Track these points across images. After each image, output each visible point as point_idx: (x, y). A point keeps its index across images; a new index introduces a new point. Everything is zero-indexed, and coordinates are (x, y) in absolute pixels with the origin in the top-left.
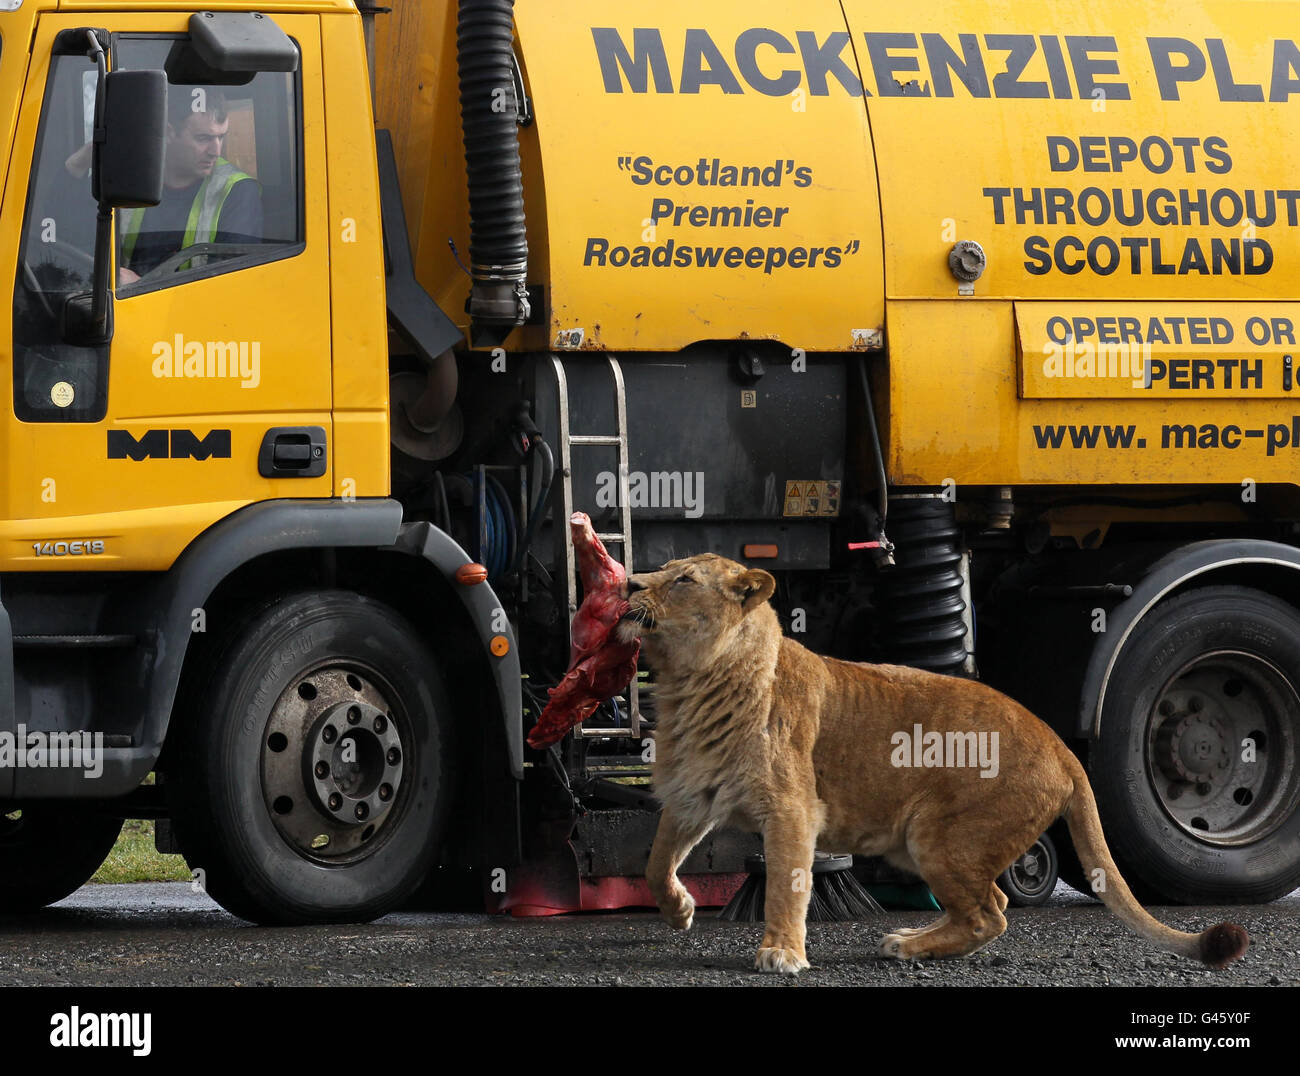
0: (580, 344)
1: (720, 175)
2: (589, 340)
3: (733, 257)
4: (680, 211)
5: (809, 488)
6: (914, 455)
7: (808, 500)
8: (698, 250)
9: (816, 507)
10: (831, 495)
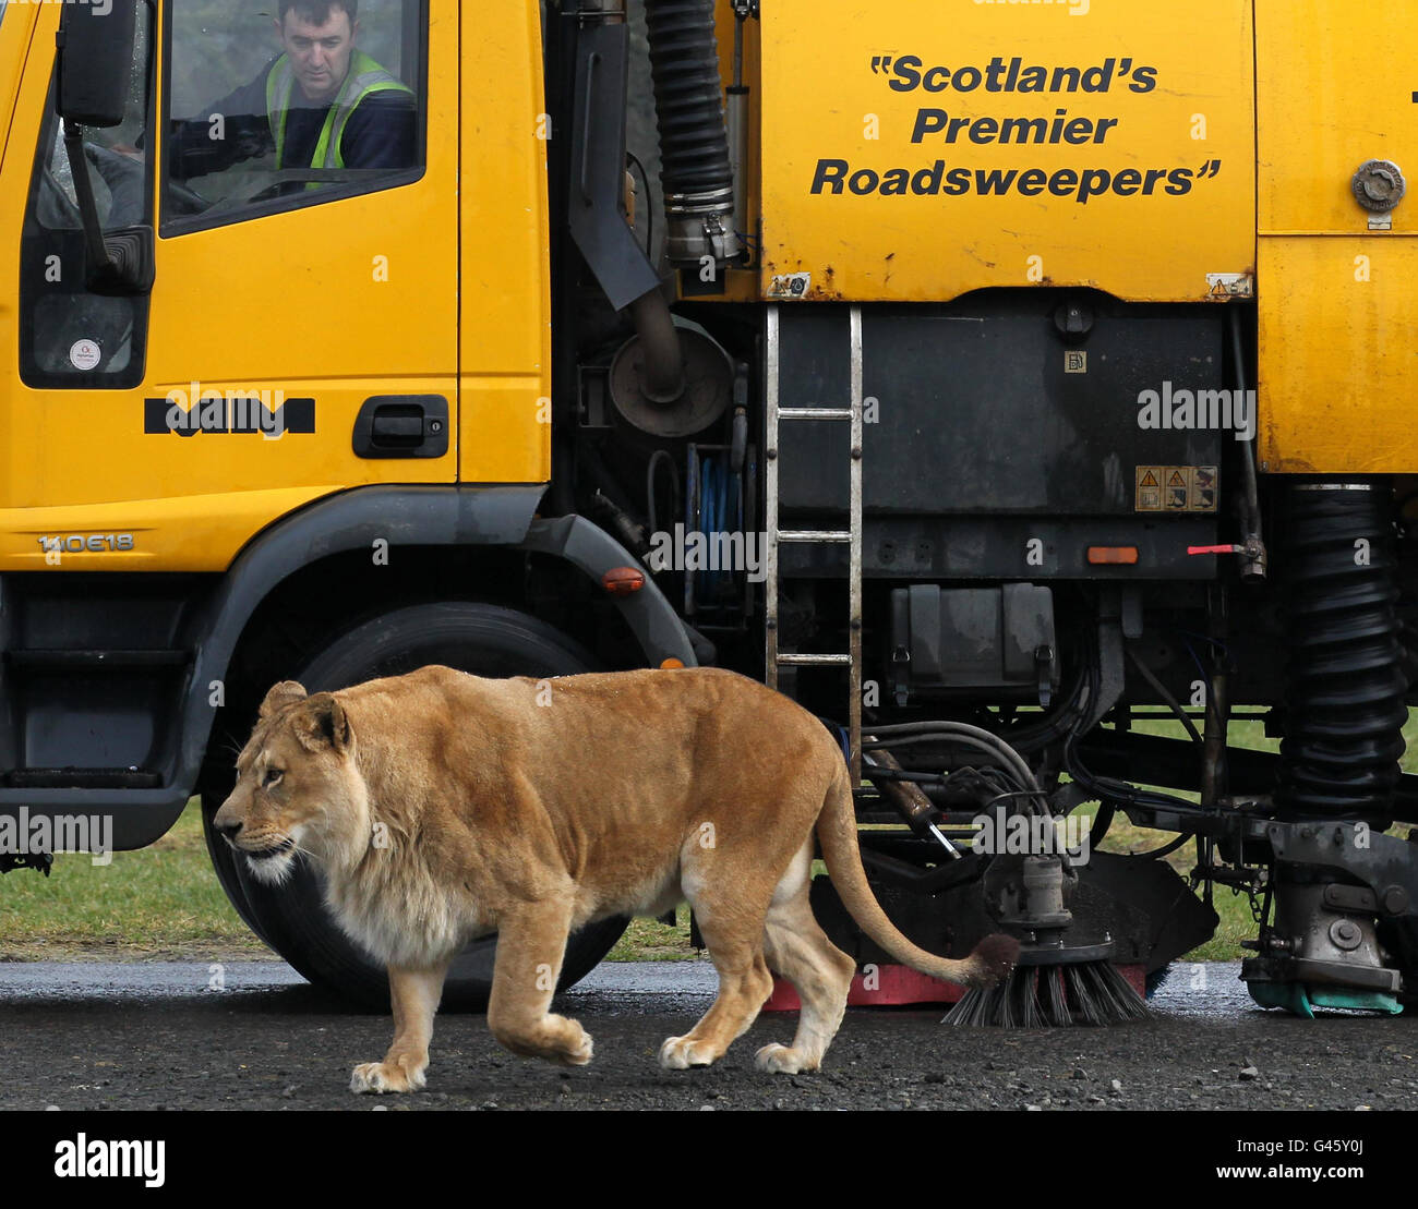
0: (804, 293)
1: (1021, 78)
2: (819, 288)
3: (1030, 182)
4: (956, 125)
5: (1170, 476)
6: (1296, 434)
7: (1169, 492)
8: (980, 174)
9: (1184, 500)
10: (1204, 485)
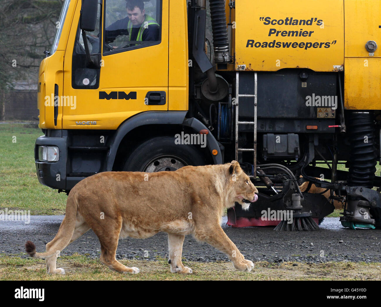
0: (244, 69)
1: (292, 22)
2: (248, 68)
3: (295, 45)
4: (278, 32)
5: (325, 110)
6: (352, 101)
7: (325, 113)
8: (283, 43)
9: (328, 115)
10: (332, 112)
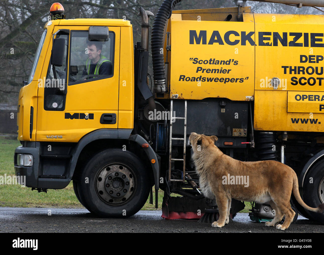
0: (177, 98)
1: (215, 62)
2: (180, 97)
3: (216, 80)
4: (204, 70)
5: (239, 130)
6: (260, 124)
7: (238, 133)
8: (208, 78)
9: (241, 134)
10: (244, 132)
